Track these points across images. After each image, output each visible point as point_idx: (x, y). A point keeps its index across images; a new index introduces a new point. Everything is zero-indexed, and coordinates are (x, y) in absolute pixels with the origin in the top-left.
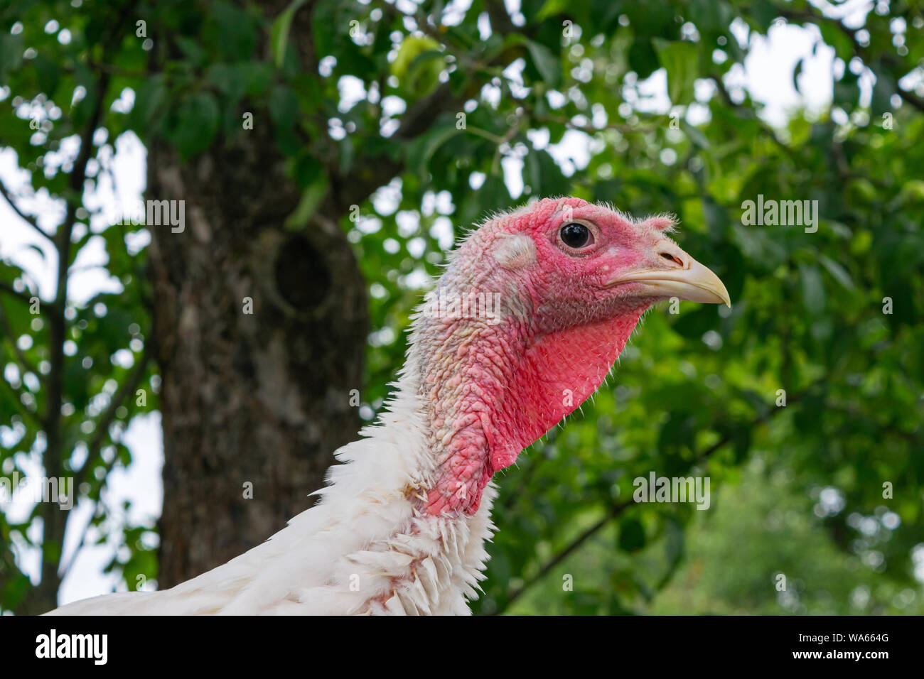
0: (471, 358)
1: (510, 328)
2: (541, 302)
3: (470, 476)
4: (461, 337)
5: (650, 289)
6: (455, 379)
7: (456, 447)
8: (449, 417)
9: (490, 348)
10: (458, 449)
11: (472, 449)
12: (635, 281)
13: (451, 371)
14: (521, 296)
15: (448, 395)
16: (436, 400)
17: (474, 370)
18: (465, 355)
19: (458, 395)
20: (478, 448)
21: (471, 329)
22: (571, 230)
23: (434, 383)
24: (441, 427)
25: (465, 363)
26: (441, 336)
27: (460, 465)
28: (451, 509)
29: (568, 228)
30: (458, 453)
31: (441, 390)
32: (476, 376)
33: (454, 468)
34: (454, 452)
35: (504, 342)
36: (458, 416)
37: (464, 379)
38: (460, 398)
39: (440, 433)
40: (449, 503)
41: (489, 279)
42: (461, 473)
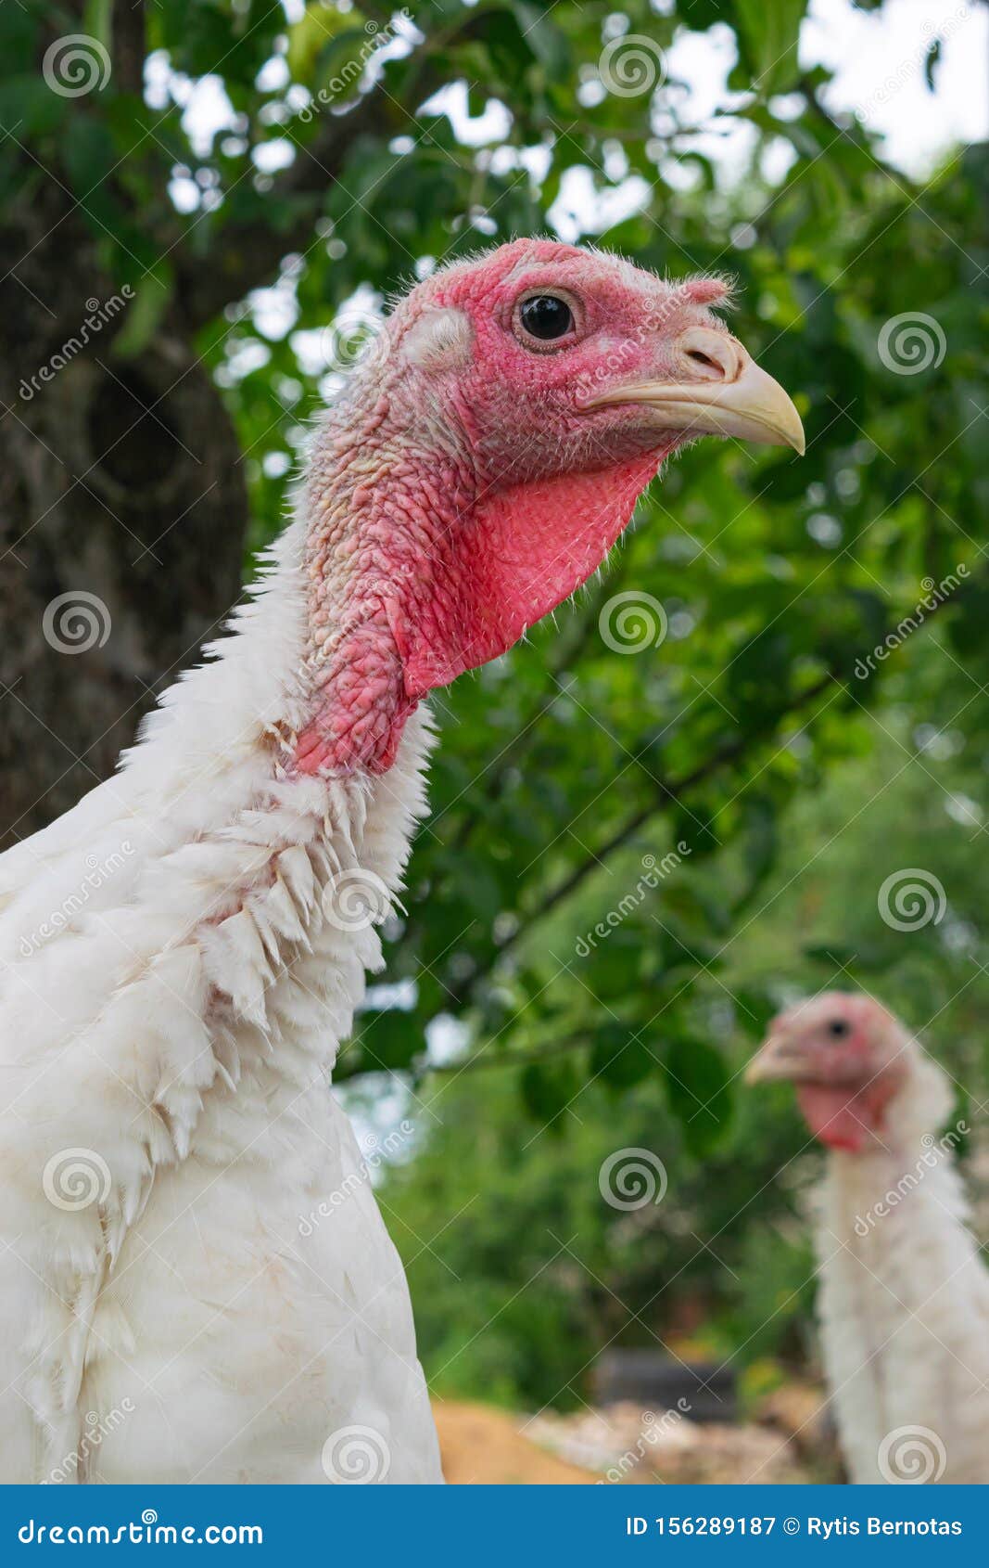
0: (375, 508)
1: (439, 466)
2: (481, 431)
3: (368, 704)
4: (359, 473)
5: (662, 416)
6: (348, 544)
7: (346, 657)
8: (336, 607)
9: (407, 495)
10: (349, 659)
11: (372, 660)
12: (637, 402)
13: (343, 530)
14: (446, 418)
15: (336, 570)
16: (318, 579)
17: (378, 529)
18: (364, 503)
19: (352, 569)
20: (383, 658)
21: (377, 462)
22: (542, 304)
23: (317, 550)
24: (322, 624)
25: (365, 516)
26: (330, 471)
27: (354, 687)
28: (338, 763)
29: (536, 302)
30: (348, 667)
31: (328, 561)
32: (382, 539)
33: (342, 693)
34: (343, 667)
35: (428, 487)
36: (350, 604)
37: (362, 543)
38: (355, 573)
39: (320, 633)
40: (334, 751)
41: (401, 384)
42: (354, 700)
